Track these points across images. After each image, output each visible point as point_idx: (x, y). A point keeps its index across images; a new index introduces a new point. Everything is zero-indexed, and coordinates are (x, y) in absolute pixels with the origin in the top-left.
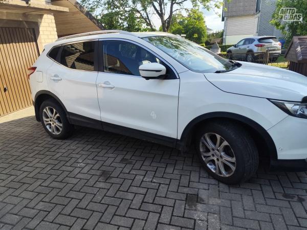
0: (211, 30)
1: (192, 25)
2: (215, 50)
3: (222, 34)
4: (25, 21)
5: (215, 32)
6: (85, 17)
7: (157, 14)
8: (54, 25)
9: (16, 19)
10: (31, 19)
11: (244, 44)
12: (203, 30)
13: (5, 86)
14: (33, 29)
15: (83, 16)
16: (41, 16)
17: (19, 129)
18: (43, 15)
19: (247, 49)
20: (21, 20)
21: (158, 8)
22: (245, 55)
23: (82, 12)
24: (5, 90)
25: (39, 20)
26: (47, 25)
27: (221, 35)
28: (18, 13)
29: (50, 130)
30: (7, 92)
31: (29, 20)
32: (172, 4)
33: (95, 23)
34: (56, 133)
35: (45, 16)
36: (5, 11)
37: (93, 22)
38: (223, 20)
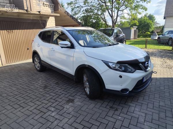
0: (159, 24)
1: (143, 21)
2: (155, 36)
3: (164, 26)
4: (41, 20)
5: (161, 26)
6: (70, 18)
7: (110, 16)
8: (54, 22)
9: (36, 19)
10: (43, 19)
11: (168, 34)
12: (151, 24)
13: (28, 48)
14: (44, 23)
15: (69, 17)
16: (48, 18)
17: (28, 66)
18: (49, 17)
19: (170, 37)
20: (39, 19)
21: (111, 13)
22: (167, 41)
23: (68, 15)
24: (28, 49)
25: (47, 19)
26: (51, 21)
27: (163, 28)
28: (38, 17)
29: (37, 67)
30: (29, 50)
31: (42, 19)
32: (118, 11)
33: (75, 21)
34: (38, 69)
35: (50, 18)
36: (32, 16)
37: (74, 20)
38: (165, 18)
